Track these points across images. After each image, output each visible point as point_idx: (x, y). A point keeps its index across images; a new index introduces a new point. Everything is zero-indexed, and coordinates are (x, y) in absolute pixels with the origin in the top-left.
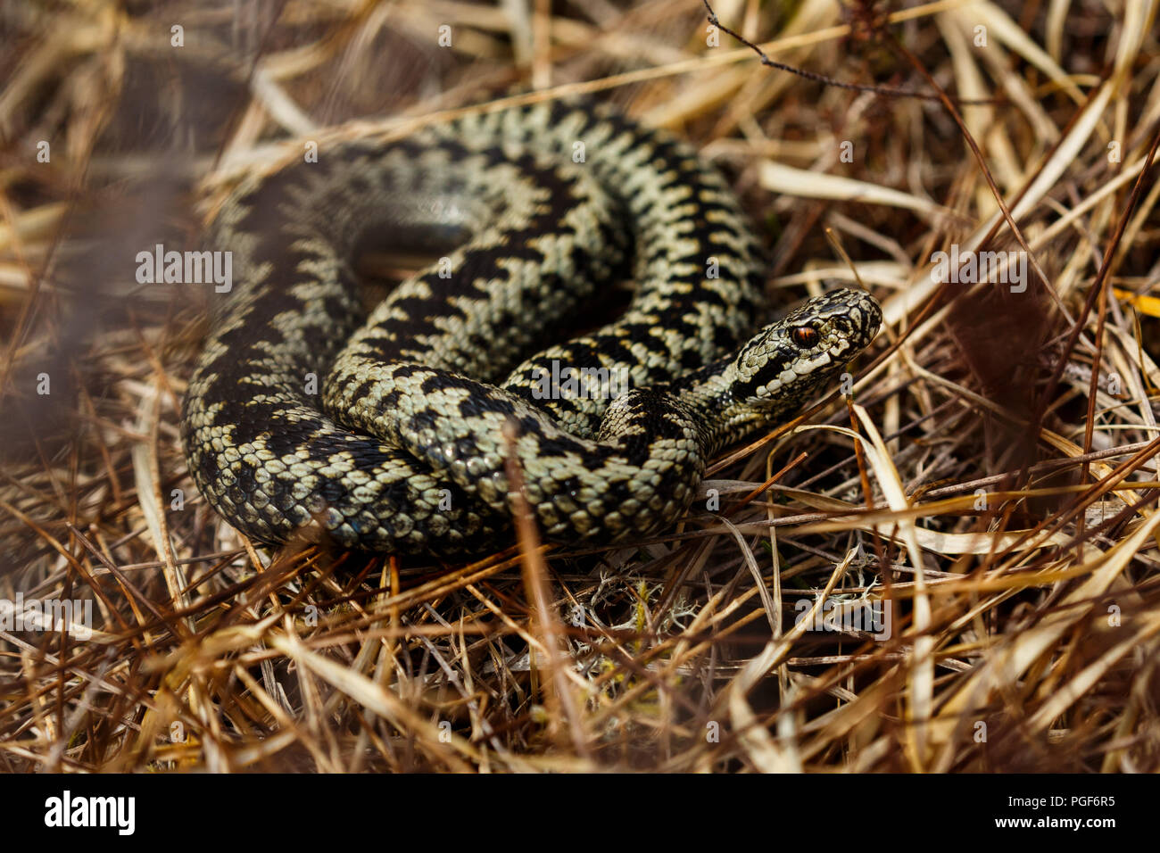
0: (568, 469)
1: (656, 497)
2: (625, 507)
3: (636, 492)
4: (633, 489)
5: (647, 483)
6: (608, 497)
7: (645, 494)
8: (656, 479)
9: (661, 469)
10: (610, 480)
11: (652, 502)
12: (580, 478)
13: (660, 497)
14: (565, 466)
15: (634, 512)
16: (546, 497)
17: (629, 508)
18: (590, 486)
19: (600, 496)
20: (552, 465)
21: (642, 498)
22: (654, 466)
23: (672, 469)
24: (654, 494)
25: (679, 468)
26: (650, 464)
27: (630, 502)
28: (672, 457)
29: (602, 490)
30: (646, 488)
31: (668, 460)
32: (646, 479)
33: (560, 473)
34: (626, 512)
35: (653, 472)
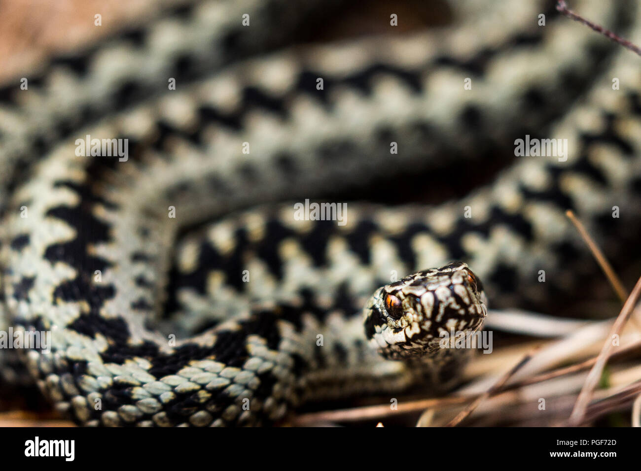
0: (84, 351)
1: (162, 414)
2: (124, 411)
3: (138, 400)
4: (135, 397)
5: (156, 397)
6: (108, 395)
7: (148, 406)
8: (167, 396)
9: (178, 389)
10: (116, 378)
11: (156, 417)
12: (90, 364)
13: (168, 415)
14: (84, 347)
15: (133, 419)
16: (56, 370)
17: (128, 414)
18: (95, 377)
19: (101, 391)
20: (71, 341)
21: (144, 409)
22: (173, 383)
23: (194, 392)
24: (160, 411)
25: (203, 395)
26: (171, 379)
27: (128, 408)
28: (202, 382)
29: (104, 386)
30: (153, 401)
31: (195, 382)
32: (156, 392)
33: (74, 353)
34: (123, 415)
35: (169, 388)
